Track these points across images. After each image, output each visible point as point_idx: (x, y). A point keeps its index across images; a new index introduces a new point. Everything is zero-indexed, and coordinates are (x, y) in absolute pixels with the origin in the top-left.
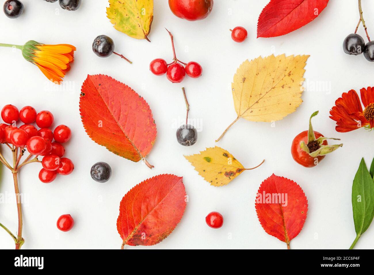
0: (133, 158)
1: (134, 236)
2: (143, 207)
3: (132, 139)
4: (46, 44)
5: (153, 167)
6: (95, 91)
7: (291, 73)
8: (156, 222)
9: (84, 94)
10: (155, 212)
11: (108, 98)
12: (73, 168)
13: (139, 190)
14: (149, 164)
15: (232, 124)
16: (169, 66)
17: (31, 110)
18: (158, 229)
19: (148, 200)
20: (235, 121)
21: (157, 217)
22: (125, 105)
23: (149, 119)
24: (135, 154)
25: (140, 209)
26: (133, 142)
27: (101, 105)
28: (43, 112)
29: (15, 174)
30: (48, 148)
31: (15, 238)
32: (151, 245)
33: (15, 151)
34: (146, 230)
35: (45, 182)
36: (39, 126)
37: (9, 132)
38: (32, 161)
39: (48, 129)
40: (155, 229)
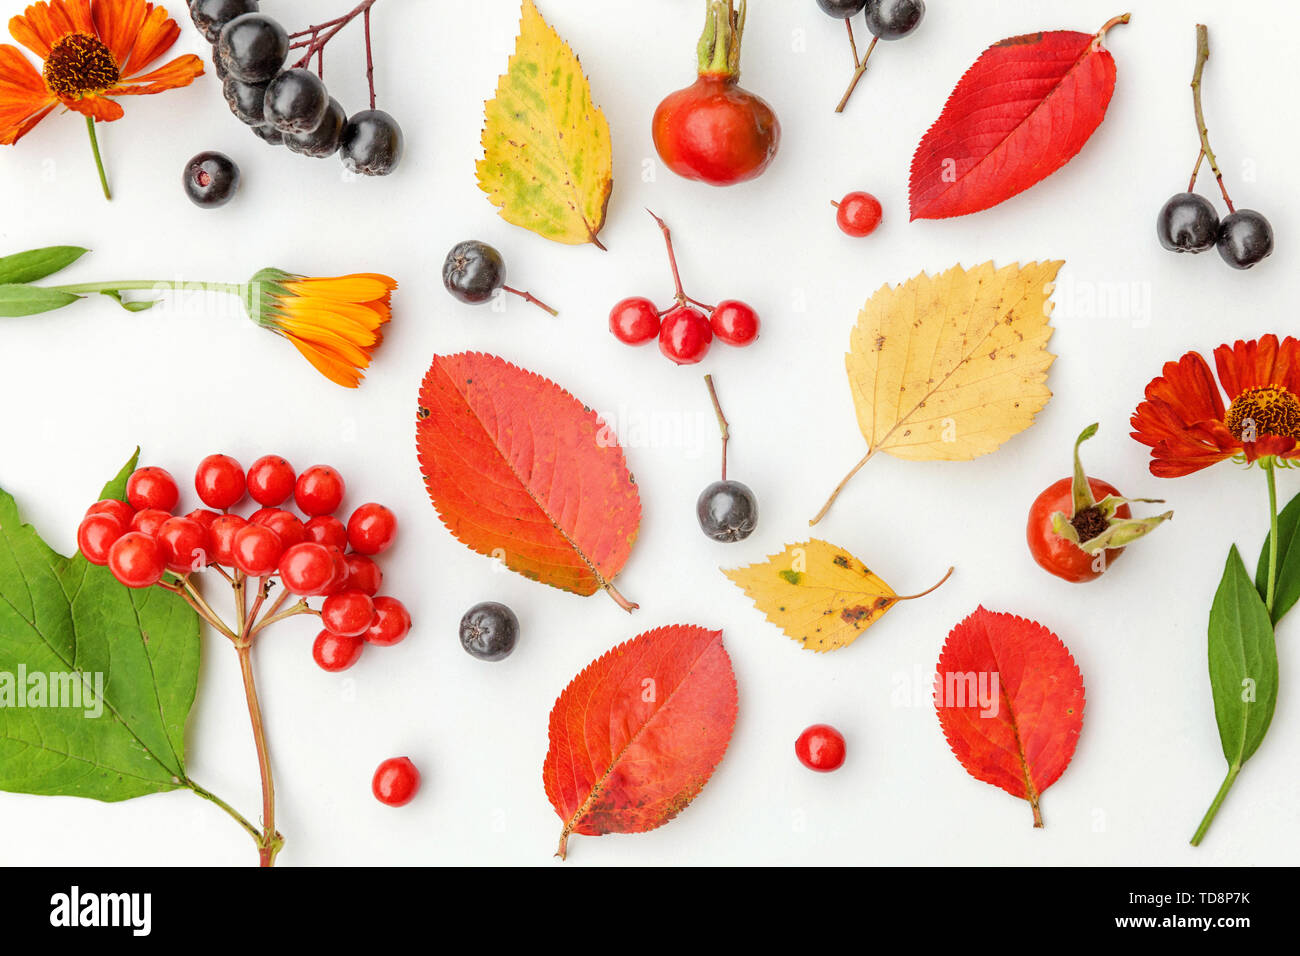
0: (578, 584)
1: (594, 807)
2: (615, 723)
3: (571, 531)
4: (311, 276)
5: (636, 606)
6: (456, 400)
7: (1014, 315)
8: (654, 762)
9: (427, 413)
10: (650, 734)
12: (410, 625)
13: (600, 675)
14: (625, 600)
15: (854, 472)
16: (666, 319)
17: (278, 465)
18: (660, 782)
19: (626, 702)
20: (862, 463)
21: (657, 750)
22: (546, 434)
23: (618, 471)
24: (582, 573)
25: (606, 729)
26: (574, 538)
27: (478, 439)
28: (314, 471)
29: (244, 653)
30: (339, 574)
31: (256, 833)
32: (645, 830)
33: (239, 585)
34: (628, 789)
35: (333, 670)
36: (305, 511)
37: (225, 534)
38: (293, 613)
39: (332, 518)
40: (652, 785)
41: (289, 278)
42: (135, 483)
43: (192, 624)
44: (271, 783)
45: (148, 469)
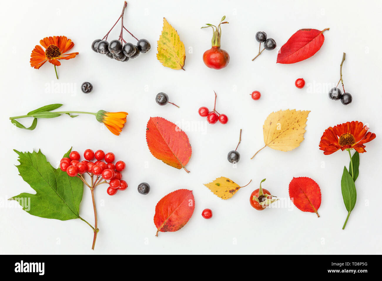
0: (178, 167)
1: (164, 226)
3: (177, 156)
4: (110, 112)
5: (190, 172)
6: (154, 127)
8: (177, 217)
9: (148, 129)
10: (176, 211)
11: (162, 131)
12: (127, 186)
13: (166, 199)
14: (187, 170)
17: (101, 152)
18: (178, 222)
19: (172, 205)
21: (178, 215)
22: (173, 135)
23: (187, 144)
24: (179, 164)
25: (167, 210)
26: (178, 157)
27: (158, 135)
28: (109, 154)
29: (92, 191)
30: (114, 175)
31: (93, 228)
32: (174, 231)
33: (92, 177)
34: (171, 223)
35: (111, 195)
36: (107, 162)
37: (90, 166)
38: (103, 183)
39: (112, 164)
40: (176, 222)
41: (105, 112)
42: (71, 154)
43: (82, 184)
44: (97, 218)
45: (74, 152)
